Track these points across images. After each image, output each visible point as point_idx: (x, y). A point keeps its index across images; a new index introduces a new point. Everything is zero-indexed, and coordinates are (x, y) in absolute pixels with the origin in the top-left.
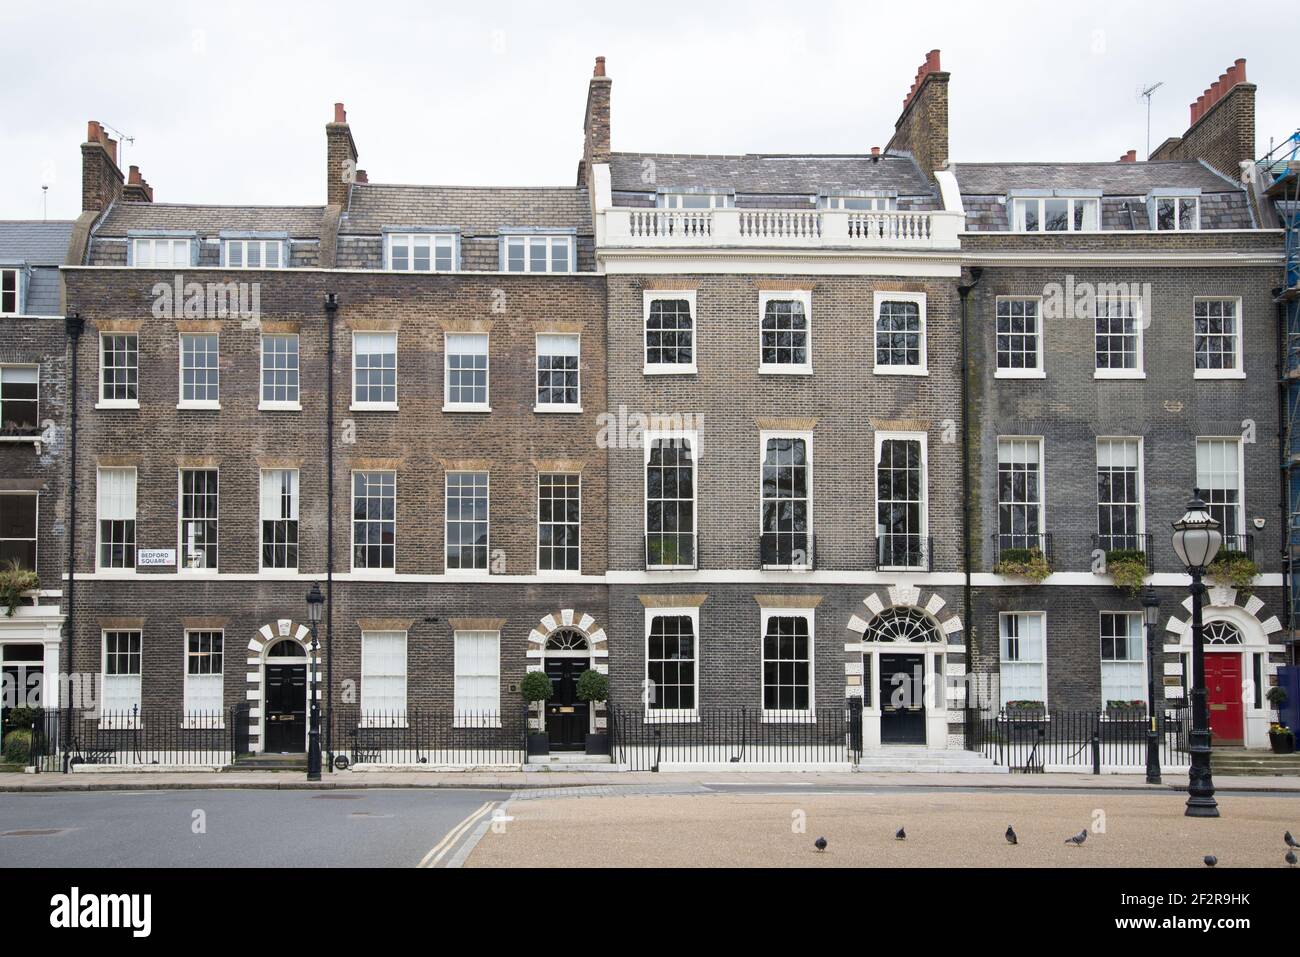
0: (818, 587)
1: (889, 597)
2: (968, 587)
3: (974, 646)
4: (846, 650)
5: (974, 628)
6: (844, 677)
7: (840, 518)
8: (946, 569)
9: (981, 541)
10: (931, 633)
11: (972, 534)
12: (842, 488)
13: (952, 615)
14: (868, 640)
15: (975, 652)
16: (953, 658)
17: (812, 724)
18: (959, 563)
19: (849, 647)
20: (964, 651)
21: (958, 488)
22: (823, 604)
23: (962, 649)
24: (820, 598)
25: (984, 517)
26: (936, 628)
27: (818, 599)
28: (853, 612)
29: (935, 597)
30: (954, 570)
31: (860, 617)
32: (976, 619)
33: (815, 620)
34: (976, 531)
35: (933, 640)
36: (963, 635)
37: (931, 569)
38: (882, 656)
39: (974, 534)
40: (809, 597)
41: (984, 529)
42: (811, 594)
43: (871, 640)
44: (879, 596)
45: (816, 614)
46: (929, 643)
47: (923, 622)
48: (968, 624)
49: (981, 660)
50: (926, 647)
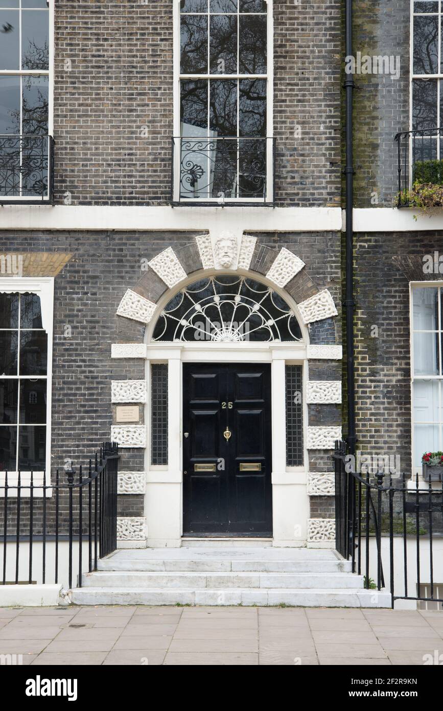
0: (62, 237)
1: (197, 254)
2: (348, 236)
3: (360, 347)
4: (113, 356)
5: (360, 313)
6: (110, 407)
7: (107, 105)
8: (308, 202)
9: (375, 147)
10: (282, 324)
11: (358, 135)
12: (109, 50)
13: (317, 288)
14: (163, 339)
15: (361, 359)
16: (321, 370)
17: (45, 499)
18: (332, 188)
19: (119, 350)
20: (340, 357)
21: (330, 46)
22: (71, 268)
23: (335, 352)
24: (66, 257)
25: (381, 101)
26: (291, 313)
27: (62, 259)
28: (129, 283)
29: (284, 253)
30: (322, 203)
31: (142, 294)
32: (365, 294)
33: (56, 299)
34: (365, 128)
35: (286, 337)
36: (337, 326)
37: (278, 202)
38: (189, 368)
39: (362, 135)
40: (45, 255)
41: (382, 125)
42: (49, 250)
43: (168, 337)
44: (178, 253)
45: (57, 288)
46: (277, 342)
47: (267, 304)
48: (347, 305)
49: (373, 373)
50: (270, 350)
